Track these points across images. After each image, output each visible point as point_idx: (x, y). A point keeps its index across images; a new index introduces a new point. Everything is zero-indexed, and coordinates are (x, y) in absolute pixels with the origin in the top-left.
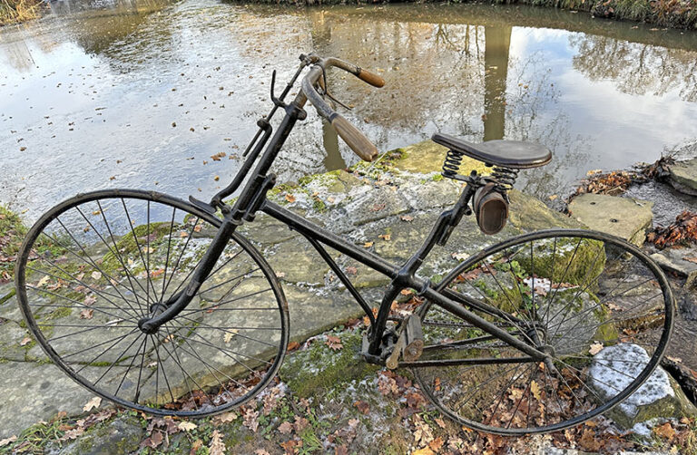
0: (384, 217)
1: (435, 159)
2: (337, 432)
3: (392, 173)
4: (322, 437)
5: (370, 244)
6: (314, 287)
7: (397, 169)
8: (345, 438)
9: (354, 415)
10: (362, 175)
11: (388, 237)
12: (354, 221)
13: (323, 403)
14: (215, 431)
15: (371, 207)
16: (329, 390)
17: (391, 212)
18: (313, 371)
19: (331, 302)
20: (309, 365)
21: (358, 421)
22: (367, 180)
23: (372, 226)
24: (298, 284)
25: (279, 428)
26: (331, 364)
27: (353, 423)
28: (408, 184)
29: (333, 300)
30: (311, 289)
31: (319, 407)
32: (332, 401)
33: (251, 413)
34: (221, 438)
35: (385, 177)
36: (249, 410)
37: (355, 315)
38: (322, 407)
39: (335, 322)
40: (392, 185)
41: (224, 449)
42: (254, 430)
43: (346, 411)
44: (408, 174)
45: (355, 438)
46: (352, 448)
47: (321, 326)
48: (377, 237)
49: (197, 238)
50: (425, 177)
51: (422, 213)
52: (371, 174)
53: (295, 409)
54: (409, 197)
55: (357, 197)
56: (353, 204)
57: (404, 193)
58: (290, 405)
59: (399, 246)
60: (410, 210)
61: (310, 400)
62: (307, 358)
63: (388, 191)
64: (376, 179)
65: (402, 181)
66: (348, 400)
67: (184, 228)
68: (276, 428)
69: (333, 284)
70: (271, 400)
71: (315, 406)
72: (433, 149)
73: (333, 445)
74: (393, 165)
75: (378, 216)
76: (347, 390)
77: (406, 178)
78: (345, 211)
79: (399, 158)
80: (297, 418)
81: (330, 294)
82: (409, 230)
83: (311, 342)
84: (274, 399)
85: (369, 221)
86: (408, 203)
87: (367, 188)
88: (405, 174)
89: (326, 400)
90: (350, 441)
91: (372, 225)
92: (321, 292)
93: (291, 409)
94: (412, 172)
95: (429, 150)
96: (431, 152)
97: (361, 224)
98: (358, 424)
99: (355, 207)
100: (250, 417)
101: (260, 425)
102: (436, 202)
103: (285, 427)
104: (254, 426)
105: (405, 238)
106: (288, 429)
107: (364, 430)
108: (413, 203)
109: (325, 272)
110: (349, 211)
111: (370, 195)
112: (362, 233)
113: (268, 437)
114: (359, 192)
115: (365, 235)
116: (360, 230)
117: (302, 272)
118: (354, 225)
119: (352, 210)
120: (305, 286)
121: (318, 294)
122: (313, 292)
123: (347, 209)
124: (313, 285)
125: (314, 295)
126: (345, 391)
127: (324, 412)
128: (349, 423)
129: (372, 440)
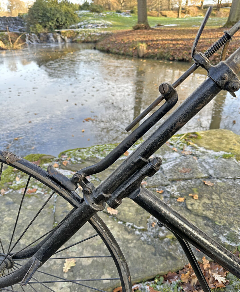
0: (190, 179)
1: (221, 143)
3: (193, 148)
5: (182, 200)
6: (140, 230)
7: (196, 145)
10: (172, 145)
11: (196, 196)
12: (168, 177)
15: (180, 169)
17: (195, 176)
19: (153, 250)
22: (175, 149)
23: (182, 184)
24: (127, 224)
28: (205, 157)
29: (155, 248)
30: (137, 232)
35: (188, 149)
37: (174, 269)
39: (156, 273)
40: (194, 155)
44: (204, 150)
47: (144, 275)
48: (187, 194)
49: (63, 169)
50: (217, 154)
51: (218, 181)
52: (178, 145)
54: (207, 167)
55: (169, 160)
56: (167, 164)
57: (203, 163)
59: (207, 207)
60: (210, 177)
63: (192, 160)
64: (182, 149)
65: (201, 154)
67: (58, 161)
69: (154, 231)
72: (218, 136)
74: (193, 142)
75: (187, 176)
77: (204, 153)
79: (196, 138)
81: (152, 241)
82: (211, 194)
85: (179, 180)
86: (207, 171)
87: (176, 155)
88: (202, 149)
91: (183, 183)
94: (206, 149)
95: (215, 136)
96: (217, 138)
97: (173, 181)
99: (169, 167)
102: (228, 174)
105: (209, 199)
108: (211, 172)
109: (148, 218)
110: (164, 169)
111: (179, 160)
112: (175, 188)
114: (171, 157)
115: (178, 191)
116: (174, 186)
117: (130, 213)
118: (169, 180)
119: (167, 169)
120: (133, 227)
121: (142, 238)
122: (138, 235)
123: (163, 167)
124: (139, 228)
125: (139, 239)
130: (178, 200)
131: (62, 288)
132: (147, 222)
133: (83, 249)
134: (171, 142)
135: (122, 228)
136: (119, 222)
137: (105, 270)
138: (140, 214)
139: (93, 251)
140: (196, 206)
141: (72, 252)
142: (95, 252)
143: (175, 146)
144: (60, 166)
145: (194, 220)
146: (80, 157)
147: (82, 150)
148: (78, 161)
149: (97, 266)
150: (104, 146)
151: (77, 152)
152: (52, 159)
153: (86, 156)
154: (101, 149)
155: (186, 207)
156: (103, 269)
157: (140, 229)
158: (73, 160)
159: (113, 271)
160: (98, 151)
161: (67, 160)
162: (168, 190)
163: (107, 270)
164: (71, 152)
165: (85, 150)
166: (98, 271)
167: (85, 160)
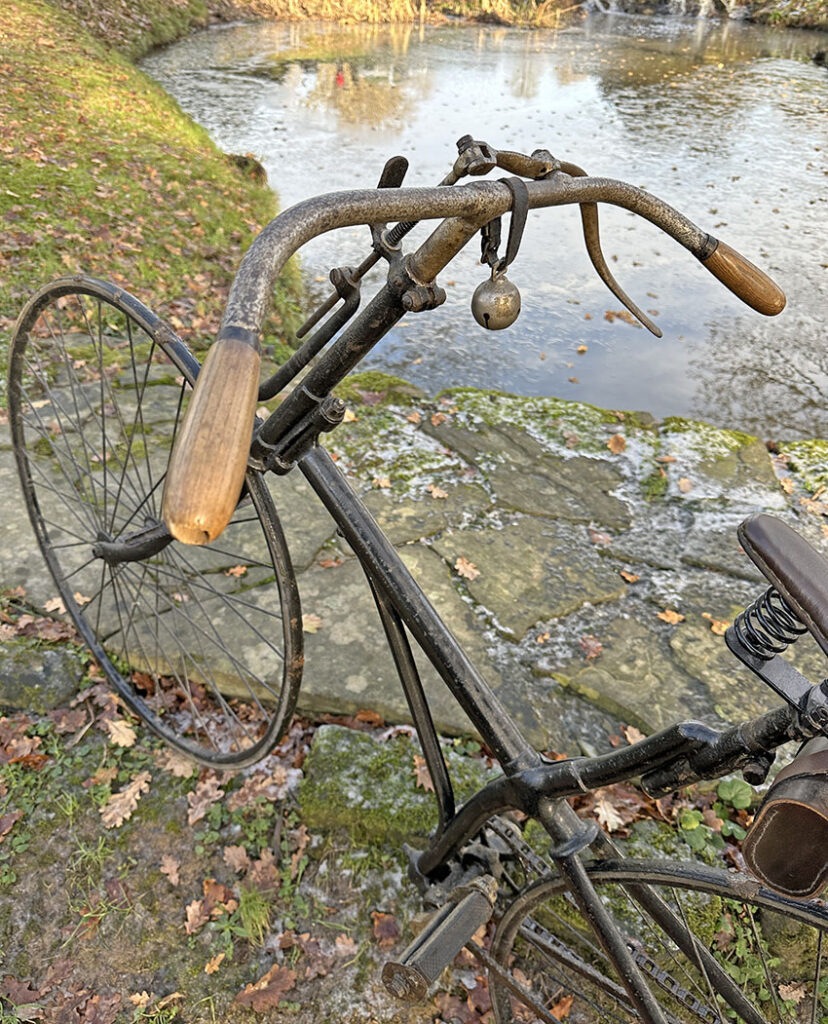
2: (305, 937)
4: (278, 924)
5: (674, 618)
6: (499, 634)
8: (308, 962)
9: (359, 933)
10: (791, 468)
11: (723, 627)
12: (688, 551)
13: (332, 865)
14: (145, 774)
16: (358, 849)
18: (351, 795)
20: (355, 776)
21: (354, 949)
22: (789, 486)
23: (713, 583)
24: (482, 608)
25: (227, 851)
26: (391, 806)
27: (344, 946)
29: (505, 683)
30: (490, 635)
31: (319, 863)
32: (347, 872)
33: (213, 785)
34: (141, 792)
36: (213, 780)
38: (323, 868)
41: (129, 814)
42: (191, 820)
43: (352, 913)
45: (320, 976)
46: (303, 990)
48: (698, 611)
49: (426, 432)
52: (810, 479)
53: (277, 837)
55: (738, 508)
56: (719, 517)
58: (273, 825)
61: (316, 840)
62: (366, 760)
64: (811, 493)
66: (374, 893)
67: (425, 408)
68: (224, 843)
70: (258, 788)
71: (314, 859)
73: (280, 955)
76: (386, 876)
78: (692, 522)
80: (267, 857)
81: (510, 666)
83: (400, 734)
84: (264, 791)
85: (717, 569)
89: (339, 862)
90: (311, 973)
91: (717, 580)
92: (502, 649)
93: (270, 833)
97: (693, 565)
98: (352, 956)
99: (715, 526)
100: (205, 794)
101: (205, 819)
103: (235, 855)
104: (197, 813)
106: (237, 863)
107: (349, 980)
109: (544, 619)
110: (697, 526)
112: (682, 584)
113: (200, 850)
114: (750, 501)
115: (682, 594)
116: (683, 577)
117: (506, 592)
118: (682, 560)
119: (706, 529)
120: (488, 621)
121: (491, 651)
122: (488, 641)
123: (699, 520)
124: (501, 628)
125: (484, 649)
126: (381, 873)
127: (318, 880)
128: (338, 939)
129: (344, 1009)
130: (662, 616)
131: (266, 658)
132: (534, 627)
133: (351, 612)
134: (795, 460)
135: (462, 611)
136: (465, 598)
137: (365, 668)
138: (529, 603)
139: (369, 624)
140: (702, 648)
141: (327, 607)
142: (369, 628)
143: (797, 475)
144: (423, 422)
145: (662, 676)
146: (484, 415)
147: (502, 400)
148: (472, 423)
149: (356, 653)
150: (570, 405)
151: (486, 399)
152: (415, 398)
153: (503, 416)
154: (552, 412)
155: (667, 640)
156: (363, 664)
157: (501, 632)
158: (462, 418)
159: (380, 679)
160: (544, 414)
161: (447, 412)
162: (656, 580)
163: (369, 669)
164: (471, 395)
165: (510, 402)
166: (350, 664)
167: (491, 428)
